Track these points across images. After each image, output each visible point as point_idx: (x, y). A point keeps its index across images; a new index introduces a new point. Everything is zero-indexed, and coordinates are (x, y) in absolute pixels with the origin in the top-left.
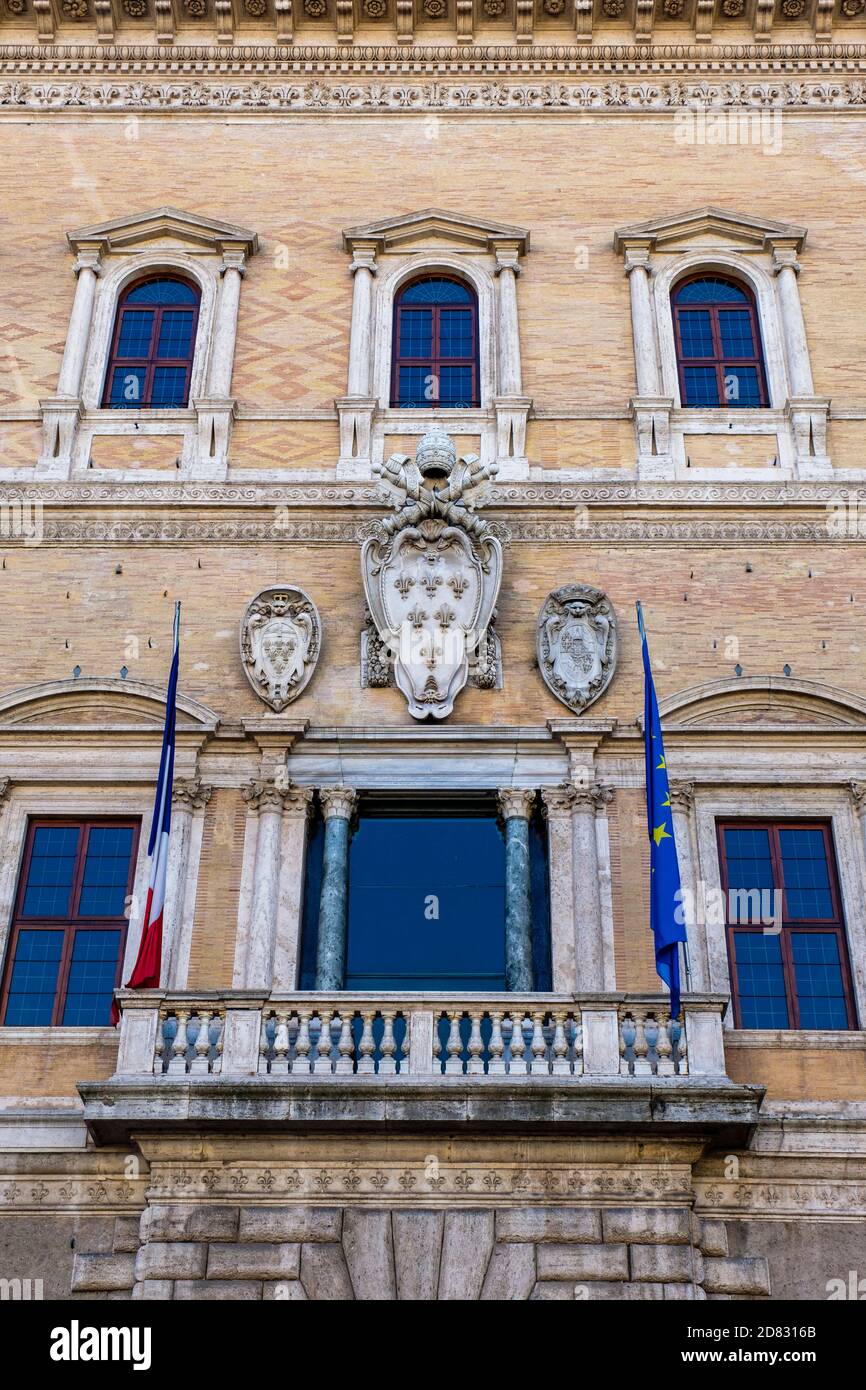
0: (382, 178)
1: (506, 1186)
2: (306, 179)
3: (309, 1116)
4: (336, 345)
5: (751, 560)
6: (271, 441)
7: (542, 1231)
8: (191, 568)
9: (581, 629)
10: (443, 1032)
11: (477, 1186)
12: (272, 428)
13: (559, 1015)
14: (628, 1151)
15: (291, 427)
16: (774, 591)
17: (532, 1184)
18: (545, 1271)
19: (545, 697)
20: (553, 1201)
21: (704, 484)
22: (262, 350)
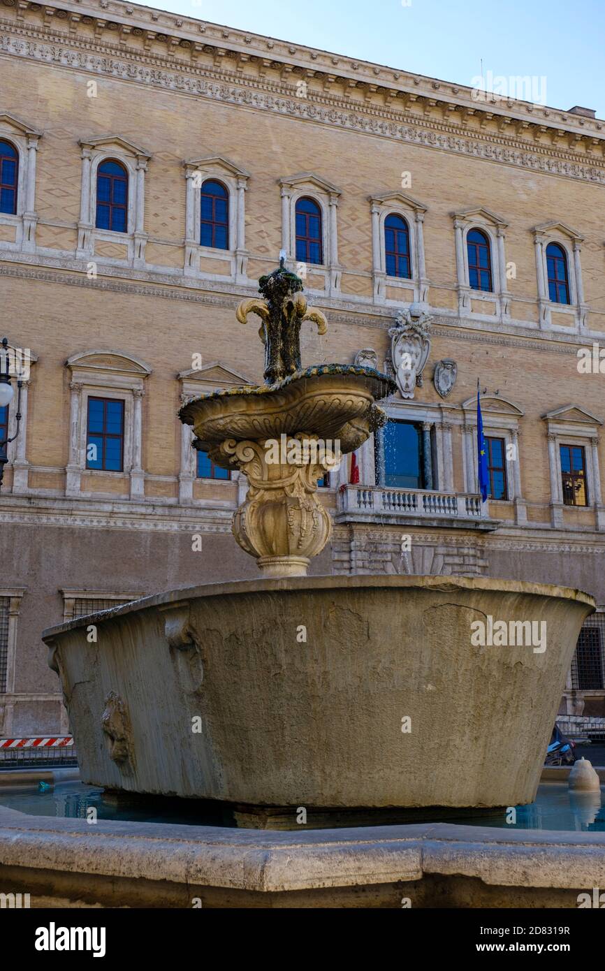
0: (377, 167)
1: (436, 540)
2: (352, 162)
3: (399, 523)
4: (368, 244)
5: (489, 349)
6: (352, 283)
7: (445, 552)
8: (332, 331)
9: (447, 372)
10: (424, 500)
11: (429, 540)
12: (352, 278)
13: (451, 497)
14: (464, 533)
15: (358, 278)
16: (493, 361)
17: (441, 540)
18: (446, 562)
19: (435, 392)
20: (447, 545)
21: (478, 321)
22: (345, 242)
